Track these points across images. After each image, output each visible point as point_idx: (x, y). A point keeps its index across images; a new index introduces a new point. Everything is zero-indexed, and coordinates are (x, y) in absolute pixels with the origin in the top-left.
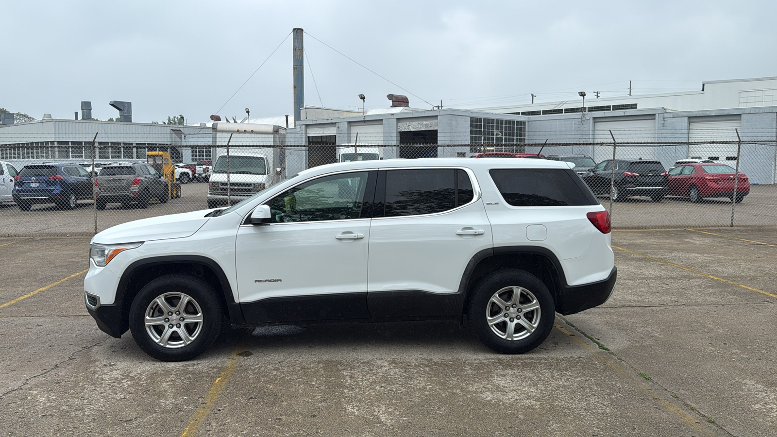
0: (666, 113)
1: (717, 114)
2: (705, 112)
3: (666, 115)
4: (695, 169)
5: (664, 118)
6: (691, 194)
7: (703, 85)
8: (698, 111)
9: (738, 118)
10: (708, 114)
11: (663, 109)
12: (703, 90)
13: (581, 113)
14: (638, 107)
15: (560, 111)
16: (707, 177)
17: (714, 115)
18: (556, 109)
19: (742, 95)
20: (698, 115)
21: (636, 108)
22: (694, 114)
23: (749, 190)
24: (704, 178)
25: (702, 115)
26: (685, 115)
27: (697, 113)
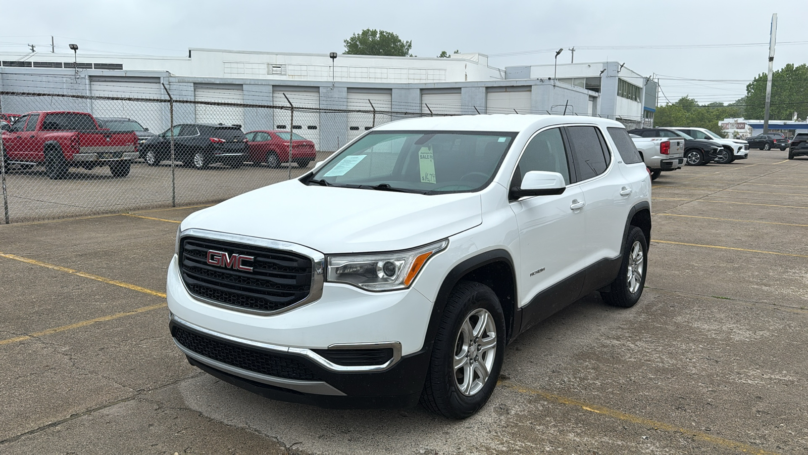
0: (171, 77)
1: (221, 83)
2: (209, 80)
3: (171, 80)
4: (269, 135)
5: (169, 82)
6: (269, 160)
7: (190, 51)
8: (204, 78)
9: (239, 87)
10: (213, 81)
11: (168, 73)
12: (190, 57)
13: (74, 69)
14: (124, 68)
15: (28, 64)
16: (286, 144)
17: (218, 83)
18: (22, 61)
19: (227, 65)
20: (204, 82)
21: (122, 69)
22: (199, 81)
23: (316, 156)
24: (284, 145)
25: (207, 82)
26: (191, 81)
27: (202, 79)
